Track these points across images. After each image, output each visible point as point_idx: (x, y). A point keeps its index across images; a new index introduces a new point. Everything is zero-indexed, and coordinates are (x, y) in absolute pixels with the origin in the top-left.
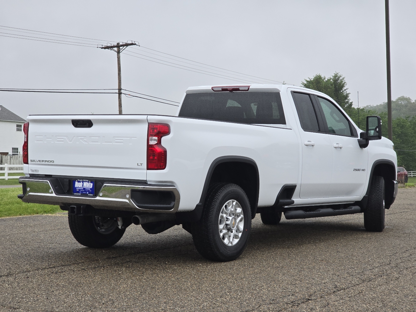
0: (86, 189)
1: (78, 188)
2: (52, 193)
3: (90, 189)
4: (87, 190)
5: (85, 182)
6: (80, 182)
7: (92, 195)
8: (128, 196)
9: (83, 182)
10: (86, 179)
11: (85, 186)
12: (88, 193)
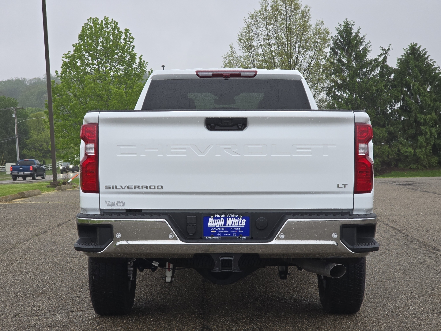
0: (231, 229)
1: (215, 229)
2: (175, 239)
3: (240, 229)
4: (235, 230)
5: (229, 217)
6: (220, 218)
7: (245, 238)
8: (335, 236)
9: (225, 219)
10: (233, 214)
11: (230, 224)
12: (234, 235)
